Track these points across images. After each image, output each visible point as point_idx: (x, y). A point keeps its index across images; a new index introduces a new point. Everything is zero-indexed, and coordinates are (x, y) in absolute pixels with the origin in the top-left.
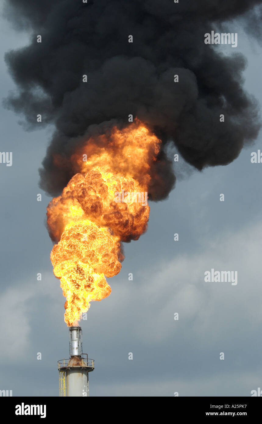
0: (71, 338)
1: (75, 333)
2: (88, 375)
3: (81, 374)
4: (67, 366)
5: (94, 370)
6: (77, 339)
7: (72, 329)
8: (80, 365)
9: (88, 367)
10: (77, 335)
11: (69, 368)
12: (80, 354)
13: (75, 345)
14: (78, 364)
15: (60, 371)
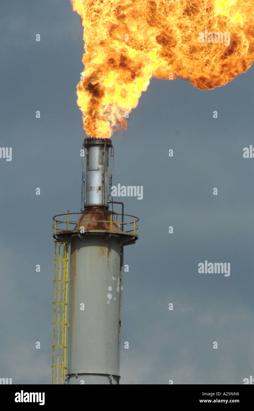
0: (88, 163)
1: (96, 152)
2: (122, 251)
3: (106, 249)
4: (75, 229)
5: (136, 241)
6: (100, 166)
7: (89, 143)
8: (104, 228)
9: (124, 233)
10: (101, 158)
11: (79, 235)
12: (106, 203)
13: (96, 179)
14: (100, 226)
15: (58, 240)
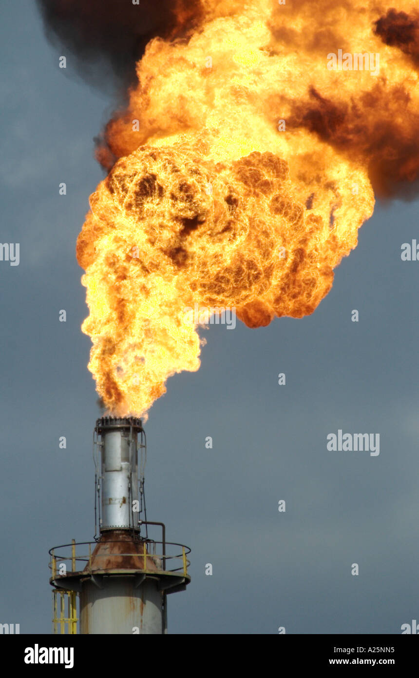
0: (104, 460)
1: (117, 440)
2: (164, 604)
3: (138, 601)
4: (86, 569)
5: (188, 586)
6: (124, 464)
7: (105, 427)
8: (133, 566)
9: (167, 572)
10: (125, 450)
11: (93, 579)
12: (136, 525)
13: (118, 486)
14: (127, 562)
15: (58, 588)
